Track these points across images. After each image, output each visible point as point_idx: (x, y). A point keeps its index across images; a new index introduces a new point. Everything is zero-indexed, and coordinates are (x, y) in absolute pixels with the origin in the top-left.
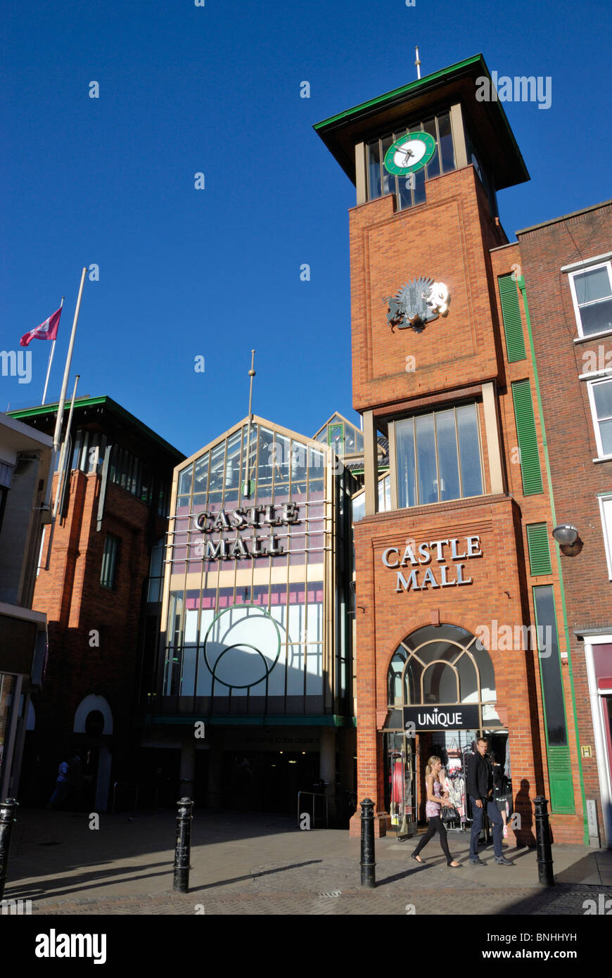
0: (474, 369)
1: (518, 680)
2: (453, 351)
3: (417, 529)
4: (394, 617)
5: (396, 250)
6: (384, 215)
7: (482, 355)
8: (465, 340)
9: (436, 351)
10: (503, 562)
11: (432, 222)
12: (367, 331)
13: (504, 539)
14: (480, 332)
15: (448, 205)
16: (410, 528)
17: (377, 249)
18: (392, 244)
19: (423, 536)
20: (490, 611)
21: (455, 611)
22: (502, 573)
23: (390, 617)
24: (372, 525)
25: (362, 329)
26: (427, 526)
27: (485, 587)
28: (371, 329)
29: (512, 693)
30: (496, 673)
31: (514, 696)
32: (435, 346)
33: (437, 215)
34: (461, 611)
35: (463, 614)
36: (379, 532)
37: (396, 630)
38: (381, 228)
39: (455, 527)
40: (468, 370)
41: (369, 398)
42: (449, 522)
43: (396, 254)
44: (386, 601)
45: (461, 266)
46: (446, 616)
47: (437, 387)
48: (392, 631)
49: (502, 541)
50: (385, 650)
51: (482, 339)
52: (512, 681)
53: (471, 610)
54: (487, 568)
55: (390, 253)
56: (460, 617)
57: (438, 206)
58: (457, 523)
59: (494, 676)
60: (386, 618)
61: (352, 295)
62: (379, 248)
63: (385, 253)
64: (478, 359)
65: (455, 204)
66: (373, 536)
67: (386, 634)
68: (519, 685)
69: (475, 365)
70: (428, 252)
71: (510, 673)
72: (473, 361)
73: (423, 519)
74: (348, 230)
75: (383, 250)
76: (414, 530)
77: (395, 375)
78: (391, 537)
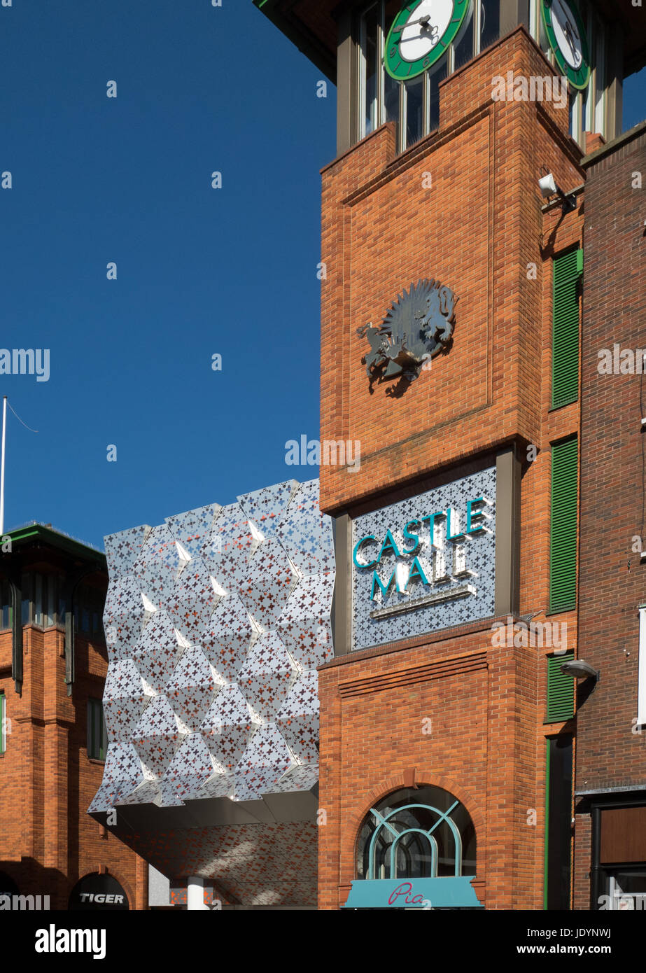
0: (483, 429)
1: (500, 852)
2: (459, 404)
3: (393, 670)
4: (363, 779)
5: (389, 235)
6: (372, 171)
7: (497, 404)
8: (478, 383)
9: (435, 407)
10: (496, 707)
11: (447, 168)
12: (341, 388)
13: (500, 677)
14: (498, 365)
15: (475, 127)
16: (384, 669)
17: (361, 240)
18: (383, 225)
19: (400, 679)
20: (476, 769)
21: (432, 771)
22: (492, 721)
23: (358, 780)
24: (338, 668)
25: (333, 386)
26: (405, 665)
27: (472, 740)
28: (347, 385)
29: (491, 866)
30: (478, 842)
31: (493, 870)
32: (434, 399)
33: (455, 153)
34: (443, 770)
35: (443, 774)
36: (347, 677)
37: (364, 795)
38: (368, 198)
39: (439, 665)
40: (476, 433)
41: (340, 493)
42: (432, 658)
43: (388, 244)
44: (355, 762)
45: (483, 249)
46: (423, 777)
47: (430, 465)
48: (360, 797)
49: (497, 679)
50: (352, 818)
51: (501, 377)
52: (493, 852)
53: (454, 768)
54: (476, 716)
55: (381, 245)
56: (439, 778)
57: (457, 134)
58: (442, 659)
59: (476, 847)
60: (353, 781)
61: (324, 329)
62: (365, 236)
63: (373, 245)
64: (491, 412)
65: (485, 122)
66: (339, 682)
67: (353, 799)
68: (501, 857)
69: (486, 423)
70: (436, 231)
71: (492, 844)
72: (483, 417)
73: (399, 657)
74: (320, 212)
75: (370, 241)
76: (387, 672)
77: (375, 454)
78: (361, 683)
